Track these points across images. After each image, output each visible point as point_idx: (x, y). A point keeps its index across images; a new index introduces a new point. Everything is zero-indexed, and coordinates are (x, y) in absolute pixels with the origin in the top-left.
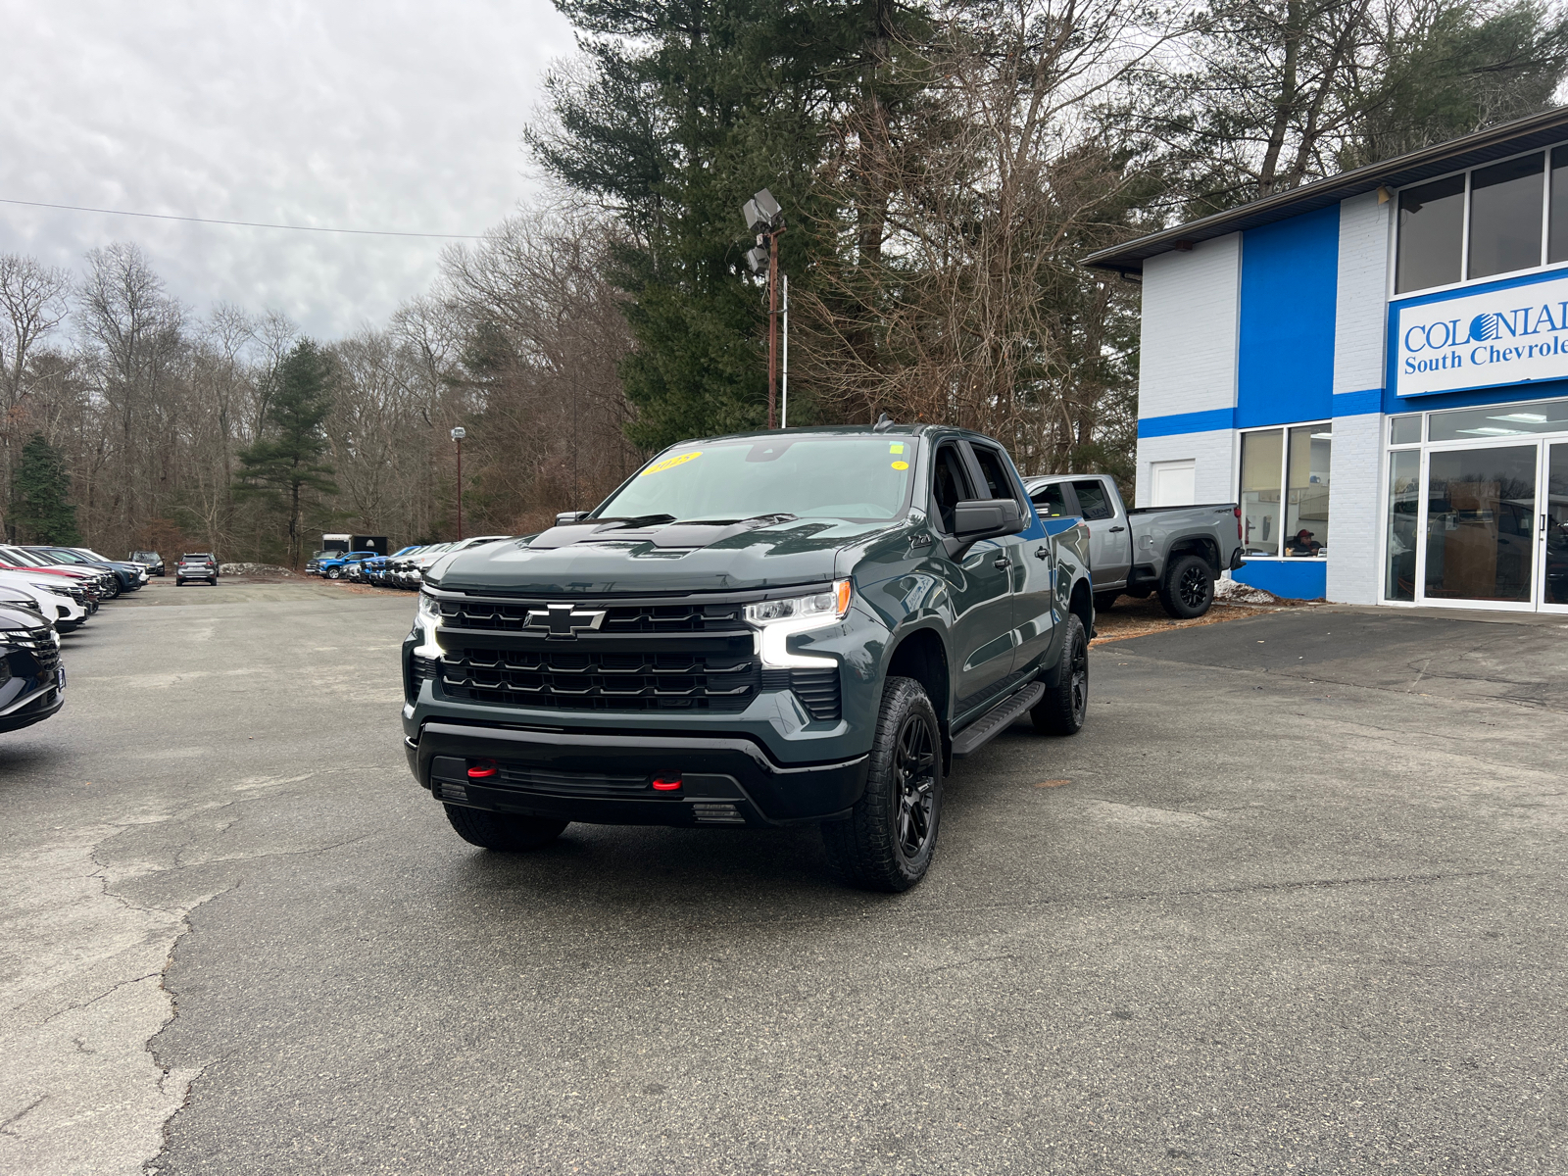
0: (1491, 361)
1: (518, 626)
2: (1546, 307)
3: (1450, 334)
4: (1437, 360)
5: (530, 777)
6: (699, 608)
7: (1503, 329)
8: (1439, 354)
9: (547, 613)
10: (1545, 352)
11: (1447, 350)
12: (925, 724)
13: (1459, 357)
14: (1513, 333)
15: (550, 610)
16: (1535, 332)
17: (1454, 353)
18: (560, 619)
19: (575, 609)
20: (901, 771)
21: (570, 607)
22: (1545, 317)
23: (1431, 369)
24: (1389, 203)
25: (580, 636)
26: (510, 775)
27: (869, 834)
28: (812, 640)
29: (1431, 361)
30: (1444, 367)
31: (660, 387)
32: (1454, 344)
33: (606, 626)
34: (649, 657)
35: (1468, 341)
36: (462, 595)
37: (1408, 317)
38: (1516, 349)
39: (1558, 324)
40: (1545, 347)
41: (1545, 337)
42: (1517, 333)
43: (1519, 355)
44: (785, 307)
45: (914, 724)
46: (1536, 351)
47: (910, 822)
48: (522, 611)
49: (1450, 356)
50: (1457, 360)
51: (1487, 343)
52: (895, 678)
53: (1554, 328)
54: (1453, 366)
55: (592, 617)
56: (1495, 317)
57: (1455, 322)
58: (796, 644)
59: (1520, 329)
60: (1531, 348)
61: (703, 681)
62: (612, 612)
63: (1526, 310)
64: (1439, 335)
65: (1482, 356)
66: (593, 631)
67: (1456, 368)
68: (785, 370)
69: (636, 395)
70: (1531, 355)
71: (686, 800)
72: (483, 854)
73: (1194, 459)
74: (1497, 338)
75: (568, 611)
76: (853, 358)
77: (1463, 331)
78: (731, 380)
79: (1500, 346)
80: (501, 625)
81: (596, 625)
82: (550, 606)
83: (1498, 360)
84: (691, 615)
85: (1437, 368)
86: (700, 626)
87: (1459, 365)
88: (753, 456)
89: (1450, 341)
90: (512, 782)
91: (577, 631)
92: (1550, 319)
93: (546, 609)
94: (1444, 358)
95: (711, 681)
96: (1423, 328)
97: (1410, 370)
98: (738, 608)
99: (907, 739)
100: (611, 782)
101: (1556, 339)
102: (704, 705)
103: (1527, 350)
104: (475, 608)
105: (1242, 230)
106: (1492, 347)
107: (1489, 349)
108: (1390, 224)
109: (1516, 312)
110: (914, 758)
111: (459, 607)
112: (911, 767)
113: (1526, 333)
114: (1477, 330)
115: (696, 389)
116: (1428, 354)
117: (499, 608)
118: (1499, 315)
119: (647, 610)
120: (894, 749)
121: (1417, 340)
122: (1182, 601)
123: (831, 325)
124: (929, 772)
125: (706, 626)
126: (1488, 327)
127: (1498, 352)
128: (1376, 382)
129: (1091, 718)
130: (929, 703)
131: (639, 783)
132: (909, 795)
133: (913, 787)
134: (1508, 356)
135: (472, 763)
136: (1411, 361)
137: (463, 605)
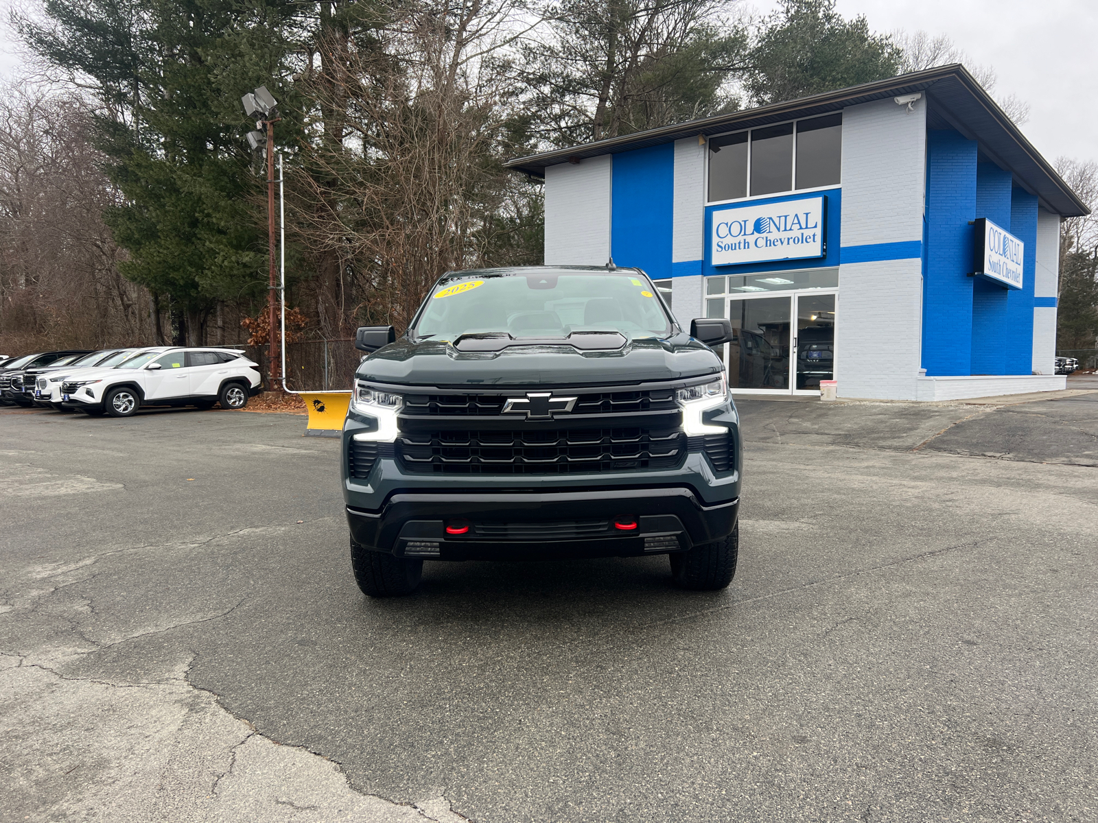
0: (767, 246)
1: (498, 411)
2: (796, 215)
3: (743, 228)
4: (735, 244)
5: (506, 529)
6: (646, 393)
7: (773, 228)
8: (736, 240)
9: (526, 400)
10: (796, 242)
11: (741, 238)
13: (748, 243)
14: (779, 230)
15: (530, 398)
16: (791, 229)
17: (745, 240)
19: (552, 396)
21: (549, 395)
22: (796, 221)
23: (732, 249)
24: (704, 145)
25: (556, 417)
26: (483, 529)
28: (723, 412)
29: (732, 244)
30: (739, 248)
32: (745, 234)
33: (576, 409)
34: (610, 431)
35: (753, 233)
37: (717, 216)
38: (780, 239)
39: (804, 226)
40: (796, 239)
41: (796, 233)
42: (781, 230)
43: (782, 243)
44: (281, 178)
46: (791, 241)
48: (502, 400)
49: (742, 242)
50: (747, 244)
51: (764, 235)
53: (801, 228)
54: (745, 248)
55: (567, 402)
56: (768, 220)
57: (745, 221)
58: (708, 417)
59: (782, 228)
60: (789, 239)
61: (645, 447)
62: (582, 398)
63: (786, 217)
64: (736, 229)
65: (761, 242)
66: (567, 413)
67: (747, 249)
68: (283, 226)
69: (127, 240)
70: (788, 244)
71: (641, 535)
74: (770, 232)
75: (548, 398)
76: (336, 220)
77: (750, 227)
79: (771, 237)
80: (478, 412)
81: (569, 408)
82: (530, 395)
83: (770, 245)
84: (643, 399)
85: (735, 249)
86: (645, 406)
87: (748, 248)
88: (533, 284)
89: (743, 233)
90: (484, 535)
91: (554, 413)
92: (799, 223)
93: (525, 397)
94: (739, 243)
95: (652, 447)
96: (727, 224)
97: (720, 249)
98: (672, 392)
100: (577, 528)
101: (802, 234)
102: (644, 464)
103: (786, 240)
105: (612, 154)
106: (767, 238)
107: (765, 239)
108: (705, 158)
109: (780, 217)
113: (785, 230)
114: (758, 227)
116: (729, 240)
117: (476, 398)
118: (770, 218)
119: (606, 395)
121: (723, 230)
123: (317, 194)
125: (651, 407)
126: (764, 226)
127: (770, 240)
128: (698, 256)
131: (603, 527)
134: (776, 244)
135: (447, 523)
136: (720, 244)
137: (432, 397)
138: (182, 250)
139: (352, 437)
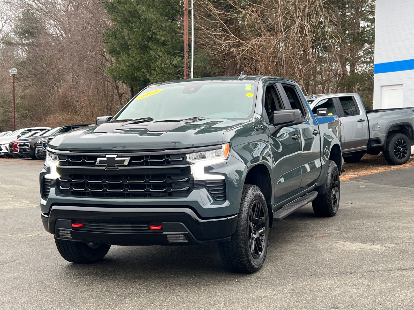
1: (93, 164)
5: (99, 226)
6: (168, 156)
9: (106, 159)
12: (261, 205)
15: (107, 158)
18: (111, 161)
19: (117, 157)
20: (251, 223)
21: (115, 156)
25: (119, 168)
26: (90, 226)
27: (238, 248)
28: (213, 168)
31: (126, 47)
33: (130, 164)
34: (148, 176)
36: (69, 152)
44: (192, 7)
45: (257, 204)
47: (255, 245)
48: (95, 158)
52: (248, 185)
55: (124, 160)
58: (208, 170)
61: (170, 185)
62: (133, 158)
66: (125, 166)
68: (193, 39)
69: (112, 52)
71: (164, 233)
72: (72, 265)
73: (402, 84)
75: (114, 158)
76: (228, 33)
78: (164, 44)
80: (85, 164)
81: (126, 163)
82: (107, 156)
84: (166, 159)
86: (169, 163)
88: (187, 91)
90: (91, 228)
91: (118, 166)
93: (105, 157)
95: (173, 185)
98: (184, 155)
99: (253, 210)
100: (133, 227)
102: (170, 195)
104: (73, 157)
110: (257, 219)
111: (67, 157)
112: (255, 222)
115: (144, 48)
117: (85, 157)
119: (147, 157)
120: (248, 213)
122: (395, 157)
123: (216, 15)
124: (263, 225)
125: (171, 163)
129: (342, 210)
130: (263, 196)
131: (144, 227)
132: (255, 234)
133: (256, 230)
135: (74, 221)
137: (69, 156)
138: (142, 57)
139: (44, 177)
